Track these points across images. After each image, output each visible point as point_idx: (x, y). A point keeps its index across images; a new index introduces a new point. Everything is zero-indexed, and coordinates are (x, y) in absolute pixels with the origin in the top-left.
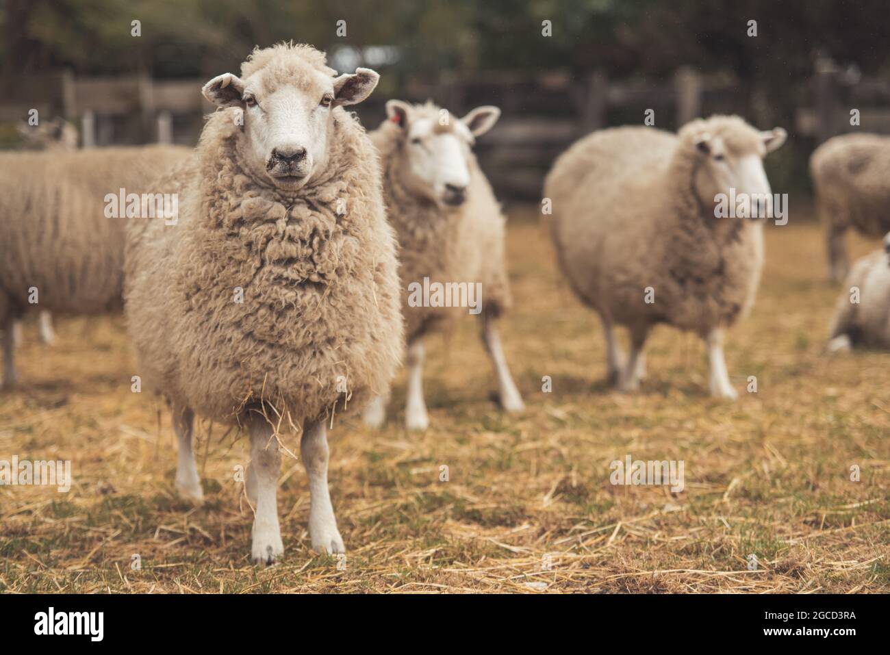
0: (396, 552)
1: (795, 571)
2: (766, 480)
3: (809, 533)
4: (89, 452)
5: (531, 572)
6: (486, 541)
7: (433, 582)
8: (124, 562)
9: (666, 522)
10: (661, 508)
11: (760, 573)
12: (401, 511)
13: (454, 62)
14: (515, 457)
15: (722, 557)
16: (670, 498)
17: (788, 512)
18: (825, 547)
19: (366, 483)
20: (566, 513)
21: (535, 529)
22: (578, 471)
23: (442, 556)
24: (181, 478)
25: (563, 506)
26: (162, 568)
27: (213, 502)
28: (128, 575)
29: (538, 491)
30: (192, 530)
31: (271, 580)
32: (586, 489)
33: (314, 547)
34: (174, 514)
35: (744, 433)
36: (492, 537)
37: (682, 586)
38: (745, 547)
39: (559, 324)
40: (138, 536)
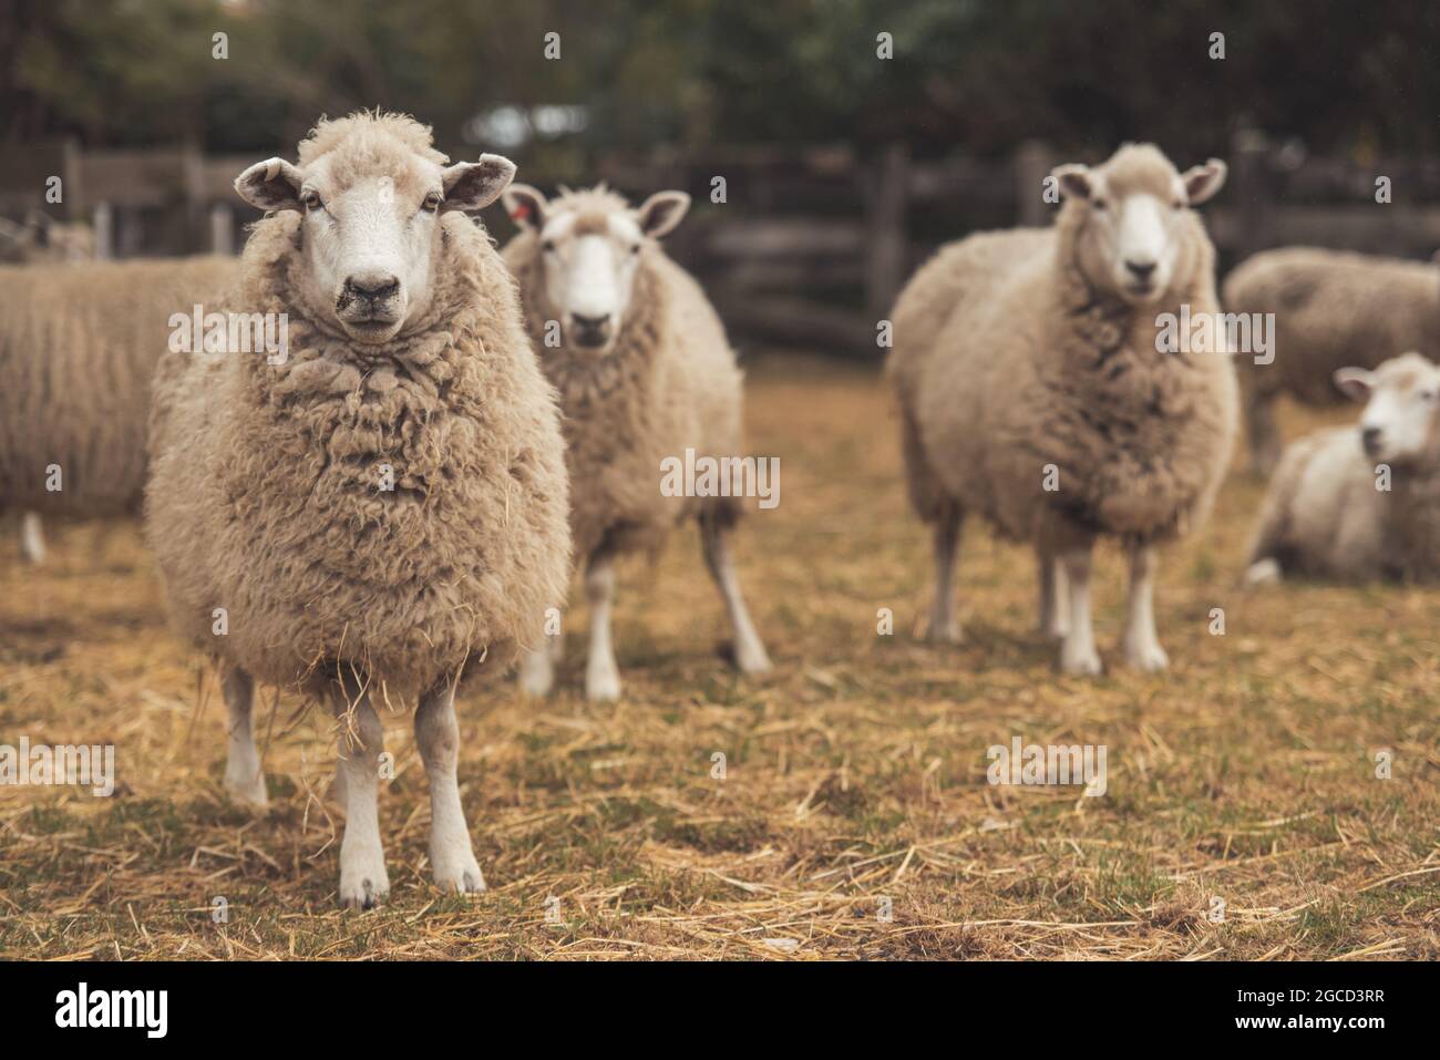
0: (565, 890)
1: (1182, 923)
2: (1141, 782)
3: (1205, 865)
4: (93, 731)
5: (774, 923)
6: (704, 874)
7: (621, 937)
8: (142, 902)
9: (985, 845)
10: (978, 825)
11: (1128, 926)
12: (575, 826)
13: (675, 131)
14: (754, 744)
15: (1070, 901)
16: (992, 809)
17: (1174, 832)
18: (1228, 886)
19: (522, 784)
20: (830, 831)
21: (782, 856)
22: (851, 766)
23: (635, 897)
24: (233, 773)
25: (825, 820)
26: (200, 912)
27: (283, 811)
28: (147, 924)
29: (788, 796)
30: (249, 853)
31: (369, 933)
32: (861, 795)
33: (437, 882)
34: (222, 829)
35: (1110, 708)
36: (714, 868)
37: (1007, 946)
38: (1106, 887)
39: (831, 537)
40: (165, 862)
